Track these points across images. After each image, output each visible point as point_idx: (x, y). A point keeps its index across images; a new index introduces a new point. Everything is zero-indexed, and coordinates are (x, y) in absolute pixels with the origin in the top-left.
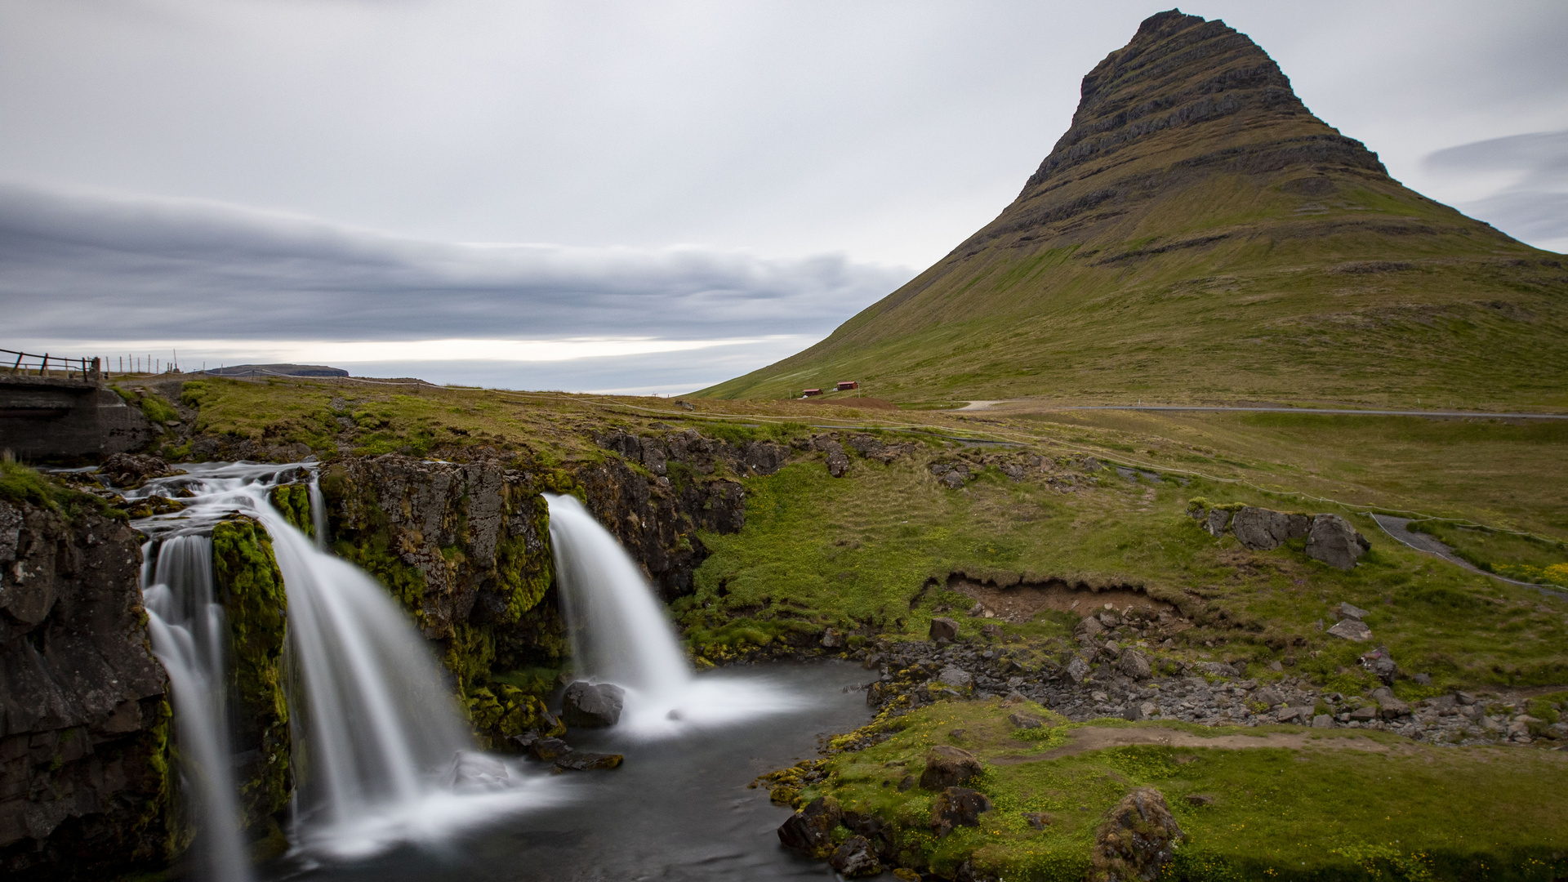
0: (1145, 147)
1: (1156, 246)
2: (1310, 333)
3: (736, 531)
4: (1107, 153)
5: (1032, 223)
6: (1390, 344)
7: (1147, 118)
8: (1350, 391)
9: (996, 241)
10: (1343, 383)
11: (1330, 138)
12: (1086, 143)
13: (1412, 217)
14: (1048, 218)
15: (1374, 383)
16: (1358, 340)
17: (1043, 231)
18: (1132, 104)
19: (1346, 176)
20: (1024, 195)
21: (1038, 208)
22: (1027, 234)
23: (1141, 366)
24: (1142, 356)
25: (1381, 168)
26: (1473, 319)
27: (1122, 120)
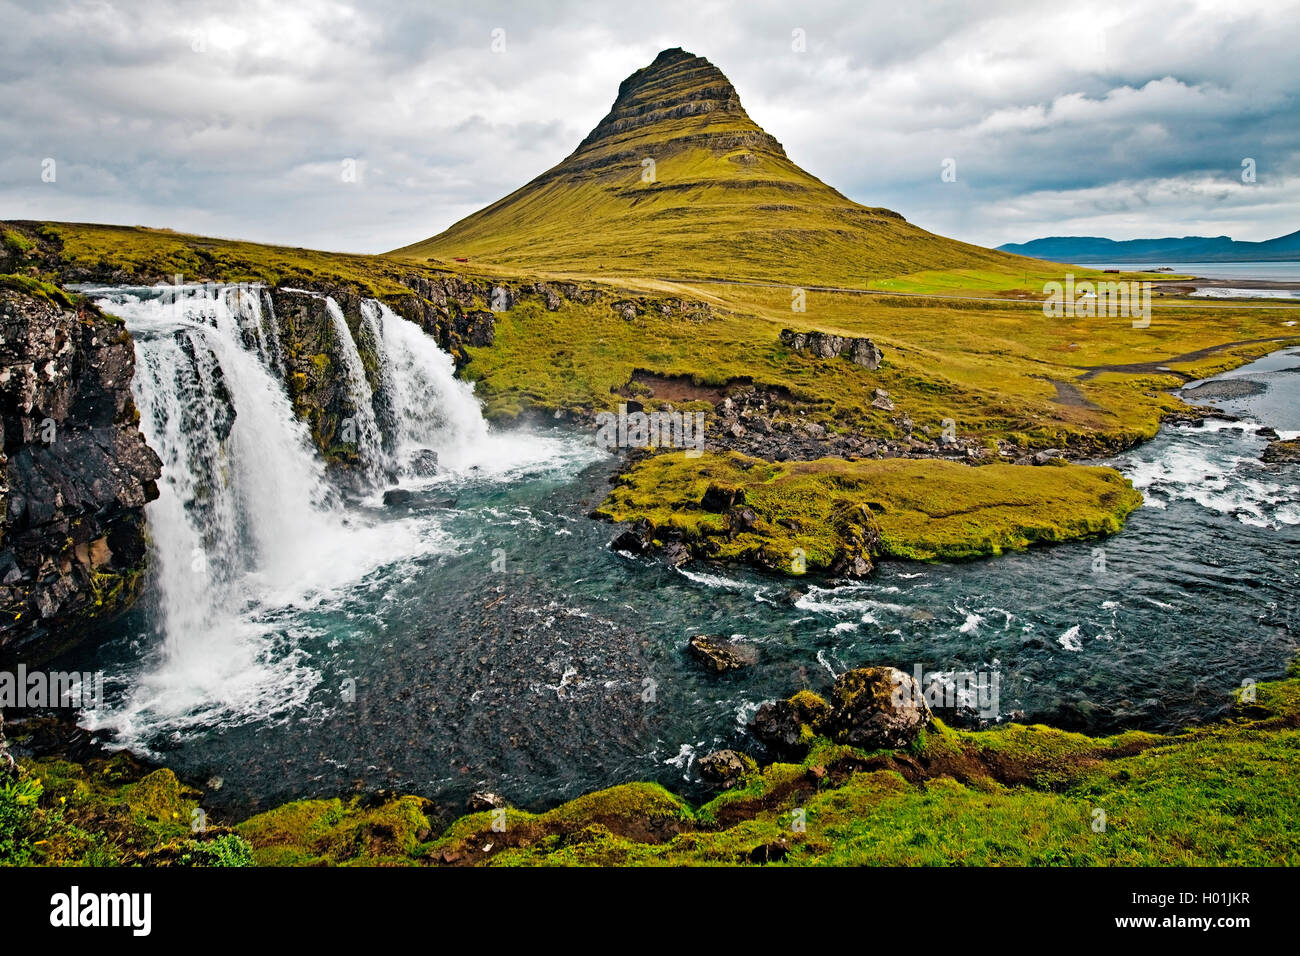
0: (655, 128)
1: (656, 187)
2: (744, 242)
3: (489, 345)
4: (631, 130)
5: (583, 168)
6: (786, 250)
7: (657, 111)
8: (765, 275)
9: (559, 178)
10: (760, 270)
11: (758, 133)
12: (619, 123)
13: (798, 180)
14: (593, 166)
15: (778, 271)
16: (769, 246)
17: (588, 173)
18: (648, 102)
19: (765, 156)
20: (579, 151)
21: (587, 159)
22: (580, 175)
23: (648, 255)
24: (650, 249)
25: (784, 153)
26: (827, 239)
27: (642, 111)
